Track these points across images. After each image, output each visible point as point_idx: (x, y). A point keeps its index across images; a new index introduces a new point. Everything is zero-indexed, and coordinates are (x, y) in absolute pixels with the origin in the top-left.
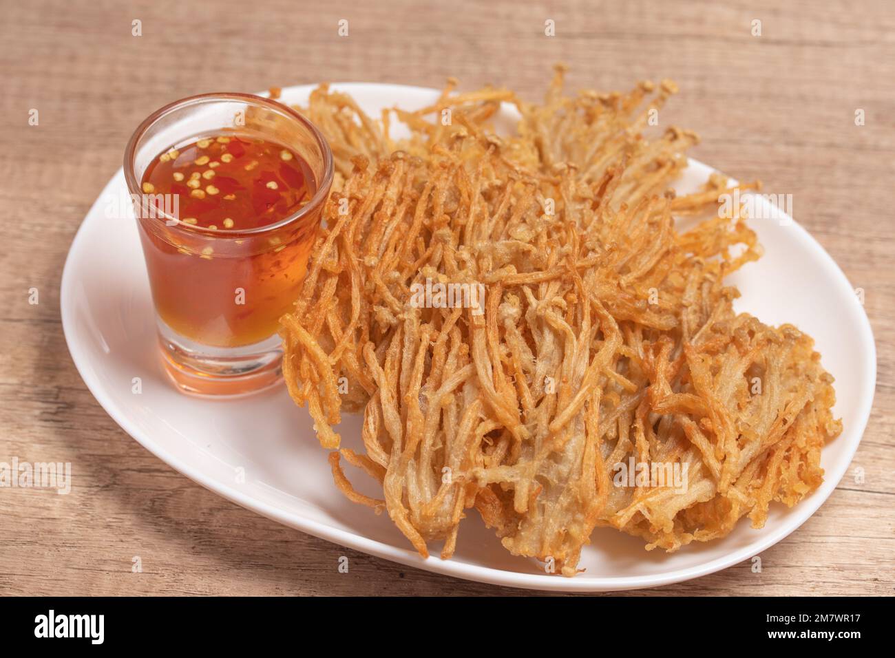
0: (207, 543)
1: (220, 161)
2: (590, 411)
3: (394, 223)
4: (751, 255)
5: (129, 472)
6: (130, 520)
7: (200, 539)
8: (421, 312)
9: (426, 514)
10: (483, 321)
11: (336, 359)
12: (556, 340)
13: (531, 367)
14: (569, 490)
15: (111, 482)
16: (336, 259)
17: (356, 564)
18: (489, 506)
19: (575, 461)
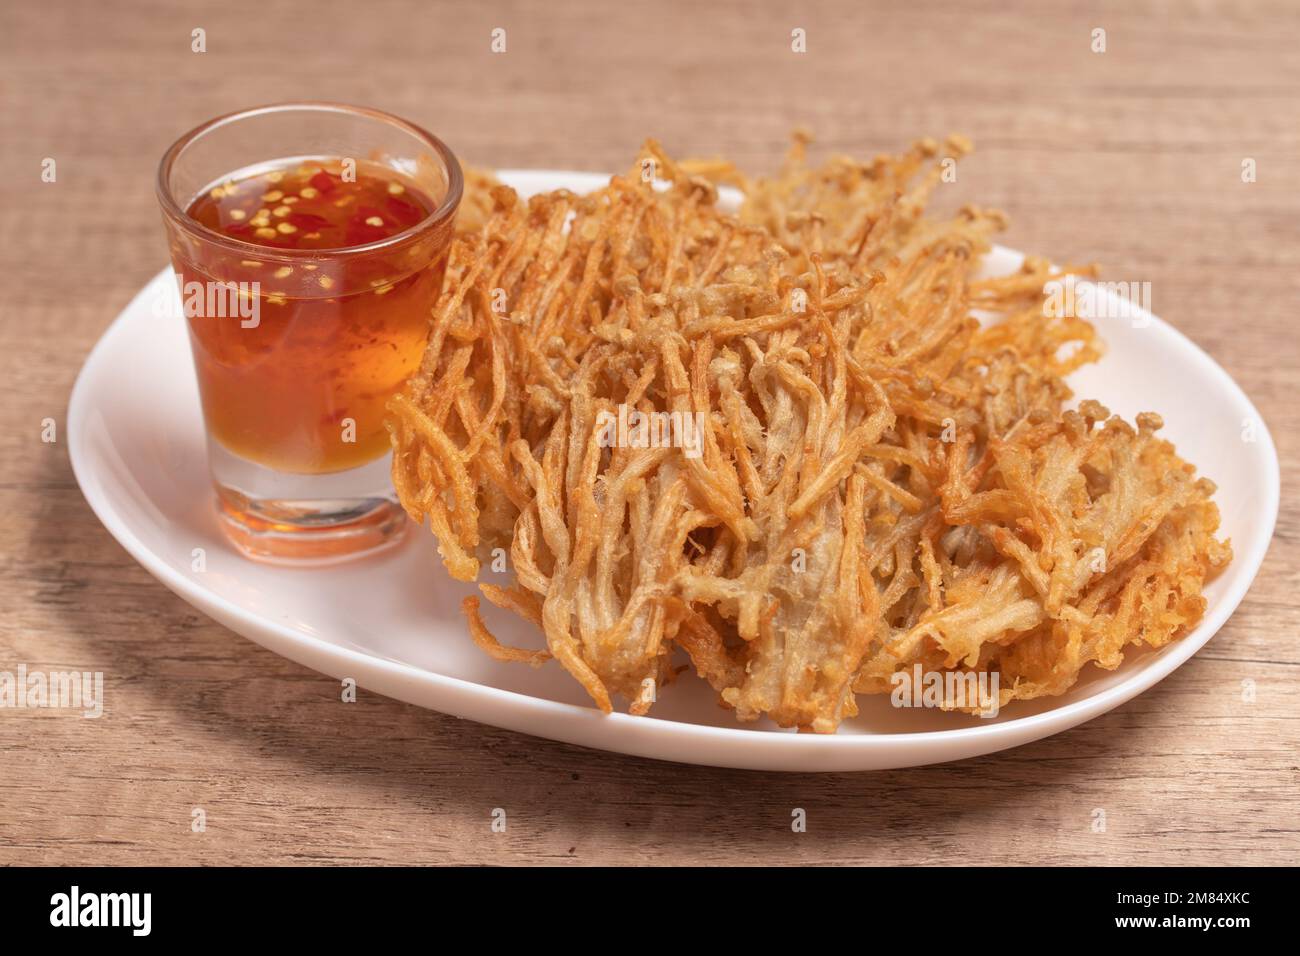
0: (283, 743)
1: (297, 195)
2: (849, 504)
3: (556, 284)
4: (1088, 355)
5: (167, 661)
6: (166, 717)
7: (272, 738)
8: (595, 387)
9: (606, 644)
10: (687, 384)
11: (471, 455)
12: (796, 406)
13: (759, 443)
14: (819, 609)
15: (140, 673)
16: (470, 322)
17: (508, 764)
18: (702, 642)
19: (829, 566)
